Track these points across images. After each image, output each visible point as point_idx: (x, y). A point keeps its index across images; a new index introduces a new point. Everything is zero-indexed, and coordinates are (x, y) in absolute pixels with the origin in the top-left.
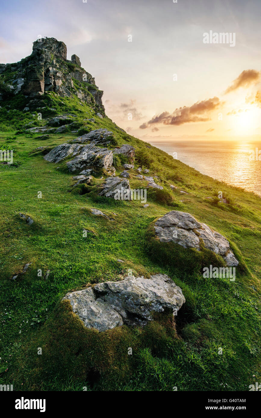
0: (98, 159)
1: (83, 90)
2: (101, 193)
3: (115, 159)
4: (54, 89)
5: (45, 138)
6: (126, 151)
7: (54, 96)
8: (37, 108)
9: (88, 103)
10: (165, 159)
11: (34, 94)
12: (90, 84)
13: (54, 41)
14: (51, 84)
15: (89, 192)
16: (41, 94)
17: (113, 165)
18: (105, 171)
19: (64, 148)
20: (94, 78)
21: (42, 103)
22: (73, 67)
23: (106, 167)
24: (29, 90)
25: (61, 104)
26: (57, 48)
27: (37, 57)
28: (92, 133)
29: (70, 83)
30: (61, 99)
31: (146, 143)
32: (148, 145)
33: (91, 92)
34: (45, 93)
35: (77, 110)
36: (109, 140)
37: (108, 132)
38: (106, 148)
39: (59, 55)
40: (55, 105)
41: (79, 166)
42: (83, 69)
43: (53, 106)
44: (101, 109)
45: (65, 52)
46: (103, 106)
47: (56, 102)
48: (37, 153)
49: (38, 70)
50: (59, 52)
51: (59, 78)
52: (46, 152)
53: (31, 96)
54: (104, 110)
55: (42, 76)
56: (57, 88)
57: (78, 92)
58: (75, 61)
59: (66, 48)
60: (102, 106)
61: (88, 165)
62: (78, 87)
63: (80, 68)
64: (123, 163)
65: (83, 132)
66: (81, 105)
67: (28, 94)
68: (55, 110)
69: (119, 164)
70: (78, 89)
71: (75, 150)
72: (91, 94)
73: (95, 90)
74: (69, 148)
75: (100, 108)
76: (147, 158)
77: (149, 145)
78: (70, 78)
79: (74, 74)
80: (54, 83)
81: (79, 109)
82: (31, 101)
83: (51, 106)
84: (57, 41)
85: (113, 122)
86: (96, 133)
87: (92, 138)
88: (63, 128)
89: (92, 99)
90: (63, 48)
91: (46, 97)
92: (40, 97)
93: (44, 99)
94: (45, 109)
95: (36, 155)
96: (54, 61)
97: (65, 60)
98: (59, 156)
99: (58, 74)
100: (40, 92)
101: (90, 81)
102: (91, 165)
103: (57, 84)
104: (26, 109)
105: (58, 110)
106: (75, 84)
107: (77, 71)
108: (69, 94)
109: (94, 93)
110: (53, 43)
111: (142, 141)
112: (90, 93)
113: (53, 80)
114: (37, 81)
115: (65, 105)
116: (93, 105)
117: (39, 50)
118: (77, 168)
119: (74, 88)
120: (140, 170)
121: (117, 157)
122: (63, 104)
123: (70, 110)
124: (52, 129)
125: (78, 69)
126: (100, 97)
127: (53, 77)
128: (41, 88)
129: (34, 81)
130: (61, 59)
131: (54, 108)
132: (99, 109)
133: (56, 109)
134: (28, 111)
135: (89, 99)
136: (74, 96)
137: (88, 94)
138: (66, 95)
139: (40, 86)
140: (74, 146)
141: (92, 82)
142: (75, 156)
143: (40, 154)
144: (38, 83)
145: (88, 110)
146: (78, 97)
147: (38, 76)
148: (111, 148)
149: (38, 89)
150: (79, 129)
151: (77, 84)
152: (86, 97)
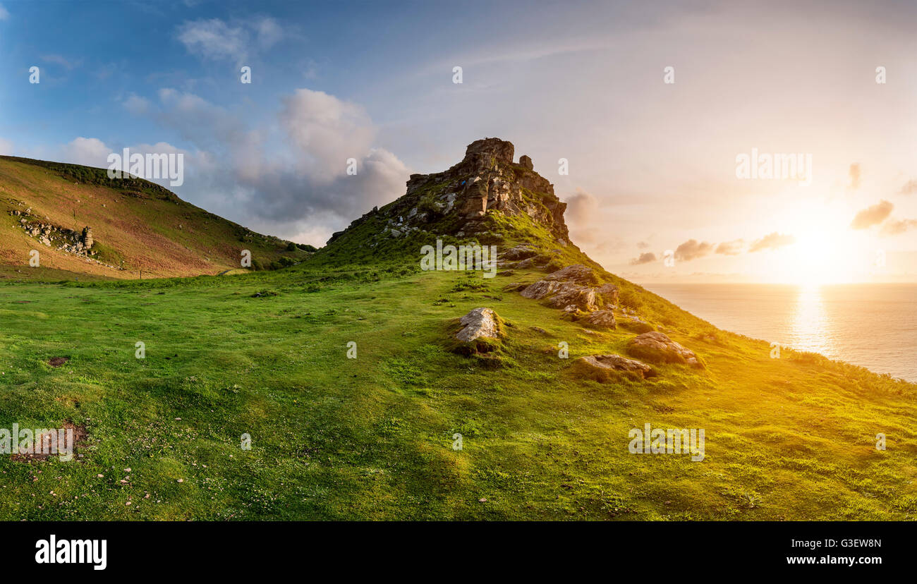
0: (582, 295)
1: (535, 204)
2: (590, 321)
3: (597, 298)
4: (498, 206)
5: (509, 274)
6: (609, 290)
7: (498, 216)
8: (475, 234)
9: (542, 223)
10: (662, 307)
11: (473, 215)
12: (545, 194)
13: (496, 141)
14: (494, 199)
15: (579, 319)
16: (482, 213)
17: (595, 304)
18: (589, 308)
19: (542, 285)
20: (552, 185)
21: (483, 226)
22: (522, 172)
23: (589, 304)
24: (466, 210)
25: (508, 228)
26: (500, 150)
27: (472, 163)
28: (567, 270)
29: (517, 195)
30: (507, 220)
31: (636, 285)
32: (639, 289)
33: (547, 207)
34: (486, 212)
35: (531, 236)
36: (589, 278)
37: (586, 269)
38: (586, 286)
39: (502, 157)
40: (501, 229)
41: (563, 301)
42: (536, 174)
43: (499, 231)
44: (562, 232)
45: (512, 154)
46: (566, 226)
47: (502, 224)
48: (512, 289)
49: (481, 185)
50: (503, 154)
51: (505, 191)
52: (521, 289)
53: (467, 218)
54: (567, 232)
55: (485, 191)
56: (502, 204)
57: (528, 207)
58: (525, 164)
59: (513, 149)
60: (564, 227)
61: (573, 300)
62: (528, 199)
63: (532, 172)
64: (605, 303)
65: (553, 269)
66: (534, 226)
67: (465, 215)
68: (502, 236)
69: (601, 304)
70: (528, 202)
71: (554, 287)
72: (547, 209)
73: (553, 202)
74: (548, 285)
75: (560, 229)
76: (634, 301)
77: (641, 288)
78: (517, 188)
79: (522, 181)
80: (499, 197)
81: (535, 234)
82: (468, 224)
83: (494, 230)
84: (500, 141)
85: (582, 251)
86: (572, 269)
87: (569, 276)
88: (526, 263)
89: (548, 217)
90: (509, 149)
91: (487, 218)
92: (480, 219)
93: (486, 221)
94: (487, 234)
95: (511, 291)
96: (496, 167)
97: (511, 163)
98: (538, 292)
99: (504, 187)
100: (480, 212)
101: (546, 190)
102: (575, 301)
103: (502, 200)
104: (461, 234)
105: (506, 236)
106: (524, 196)
107: (526, 176)
108: (517, 211)
109: (552, 207)
110: (495, 144)
111: (629, 282)
112: (545, 207)
113: (498, 195)
114: (479, 198)
115: (515, 229)
116: (550, 225)
117: (475, 155)
118: (561, 303)
119: (522, 202)
120: (624, 310)
121: (599, 296)
122: (512, 227)
123: (522, 236)
124: (512, 263)
125: (529, 174)
126: (562, 213)
127: (497, 191)
128: (482, 208)
129: (474, 198)
130: (504, 162)
131: (500, 233)
132: (560, 232)
133: (503, 234)
134: (463, 237)
135: (544, 217)
136: (523, 213)
137: (544, 209)
138: (513, 212)
139: (482, 204)
140: (552, 283)
141: (549, 190)
142: (555, 293)
143: (515, 290)
144: (479, 200)
145: (543, 233)
146: (529, 214)
147: (481, 192)
148: (592, 286)
149: (478, 208)
150: (548, 265)
151: (527, 195)
152: (539, 214)
